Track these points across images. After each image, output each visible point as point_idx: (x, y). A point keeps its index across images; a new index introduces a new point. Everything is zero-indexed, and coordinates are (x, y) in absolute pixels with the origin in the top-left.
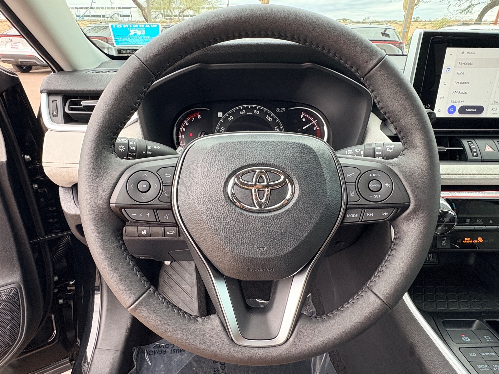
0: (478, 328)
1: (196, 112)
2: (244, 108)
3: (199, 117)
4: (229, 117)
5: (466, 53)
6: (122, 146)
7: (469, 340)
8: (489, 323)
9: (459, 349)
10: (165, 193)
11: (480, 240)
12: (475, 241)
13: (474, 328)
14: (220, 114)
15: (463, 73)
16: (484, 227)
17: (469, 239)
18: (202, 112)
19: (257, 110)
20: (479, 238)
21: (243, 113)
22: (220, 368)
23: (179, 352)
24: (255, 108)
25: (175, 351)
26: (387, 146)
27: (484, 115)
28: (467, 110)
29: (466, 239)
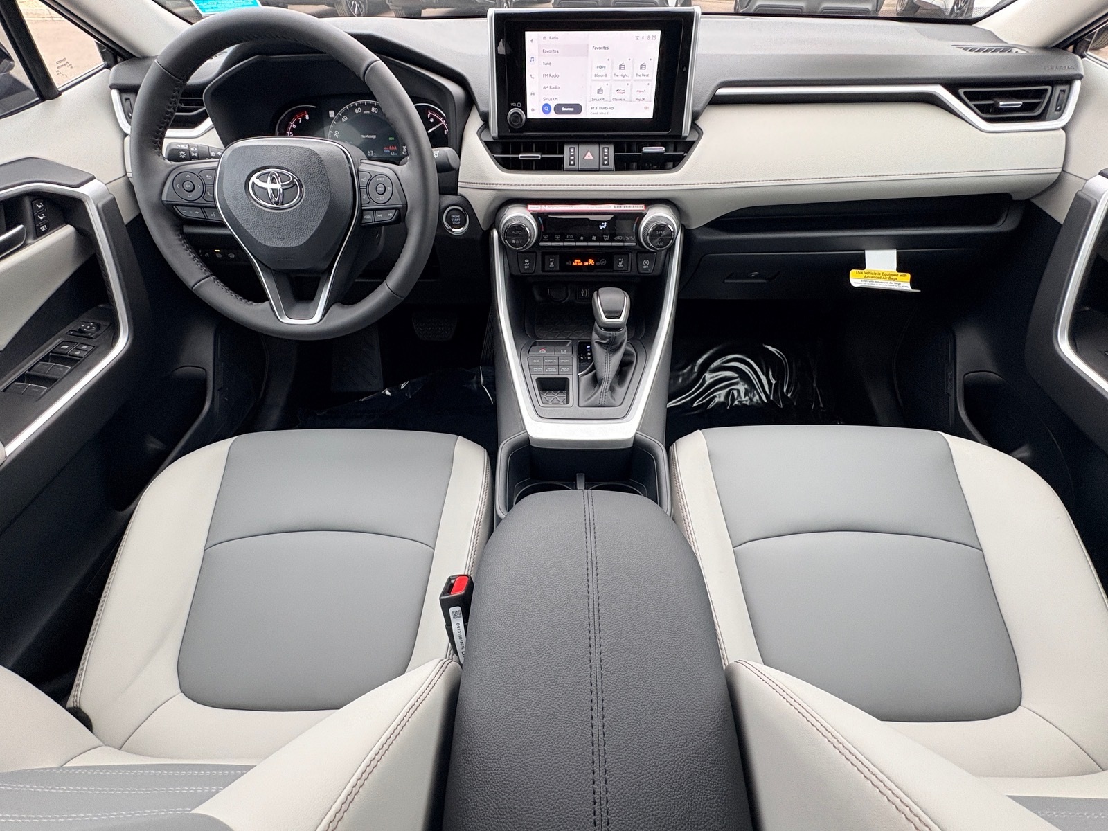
1: (303, 110)
2: (359, 105)
3: (307, 117)
4: (343, 116)
5: (548, 38)
6: (182, 152)
9: (528, 357)
10: (208, 193)
11: (591, 262)
12: (586, 264)
14: (332, 114)
15: (550, 64)
16: (573, 244)
17: (579, 261)
18: (310, 111)
20: (590, 260)
21: (358, 111)
27: (583, 115)
28: (564, 109)
29: (576, 261)
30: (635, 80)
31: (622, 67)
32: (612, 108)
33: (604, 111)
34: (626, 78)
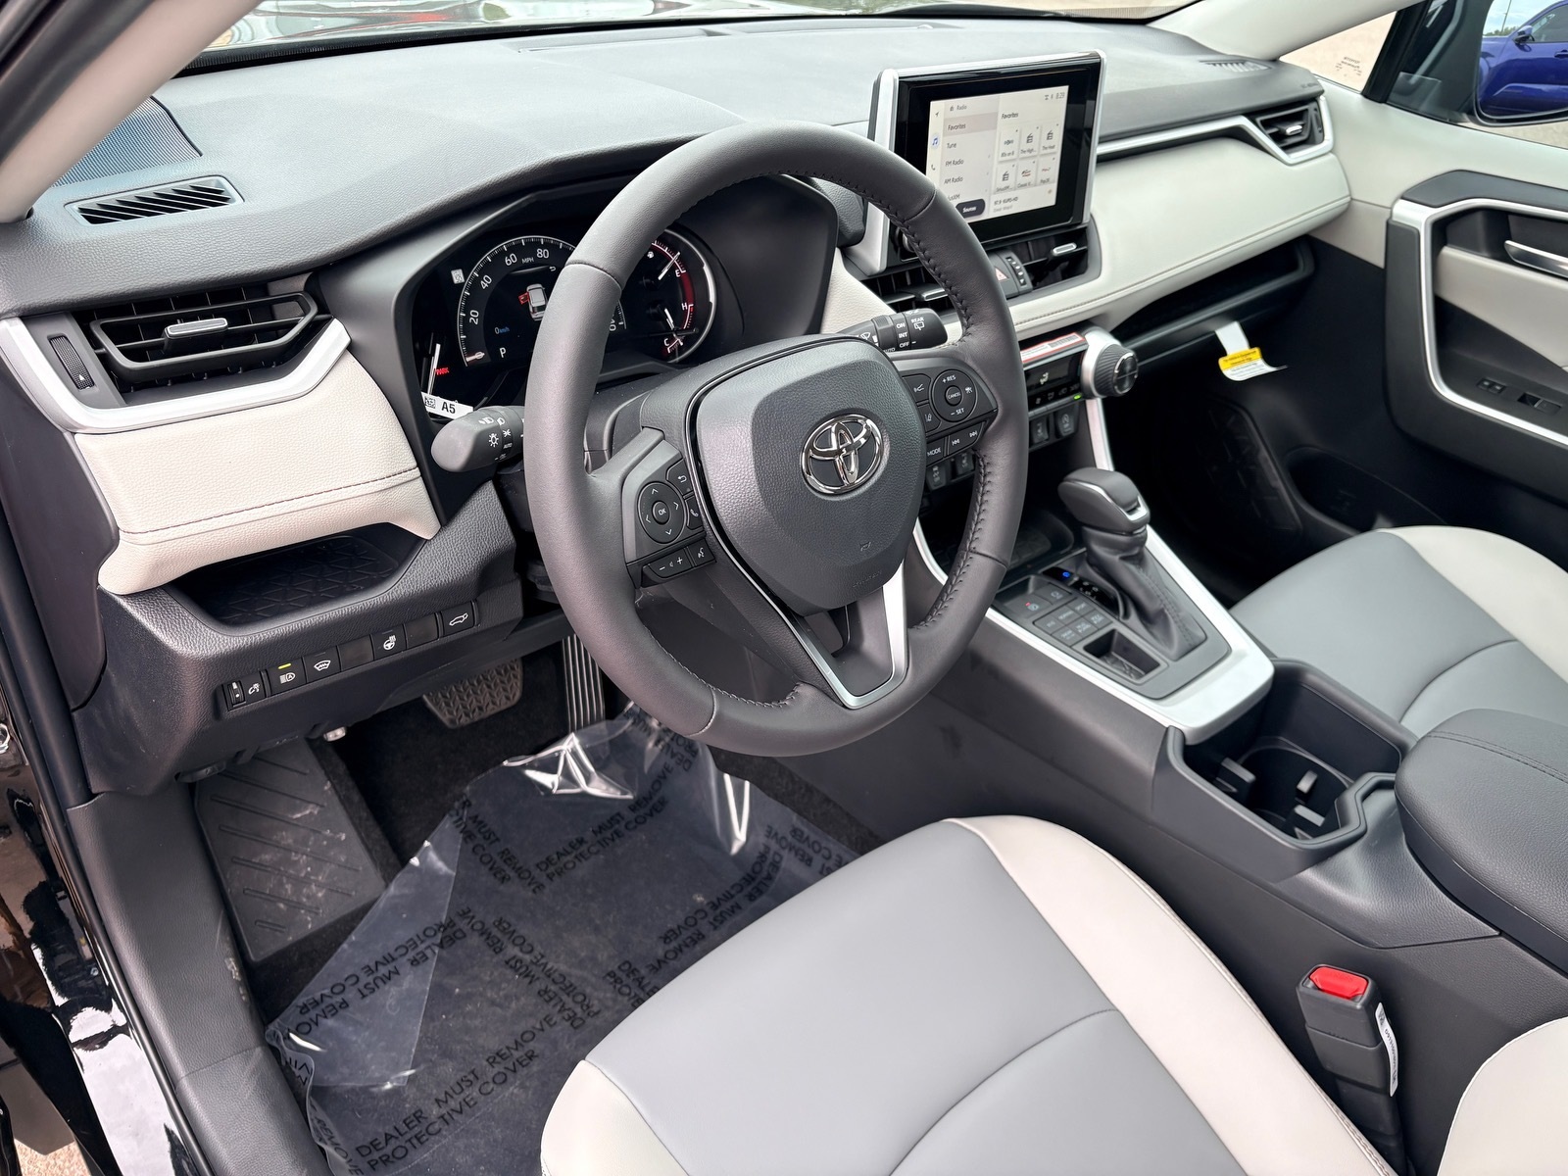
0: (1038, 587)
2: (511, 249)
4: (481, 278)
5: (955, 108)
7: (1037, 607)
8: (1046, 573)
9: (1033, 623)
13: (1031, 590)
15: (955, 145)
19: (543, 247)
21: (510, 260)
22: (520, 955)
23: (385, 983)
24: (537, 244)
25: (372, 986)
26: (913, 321)
27: (987, 215)
28: (965, 210)
30: (1042, 155)
31: (1030, 139)
32: (1016, 199)
33: (1008, 204)
34: (1033, 154)
